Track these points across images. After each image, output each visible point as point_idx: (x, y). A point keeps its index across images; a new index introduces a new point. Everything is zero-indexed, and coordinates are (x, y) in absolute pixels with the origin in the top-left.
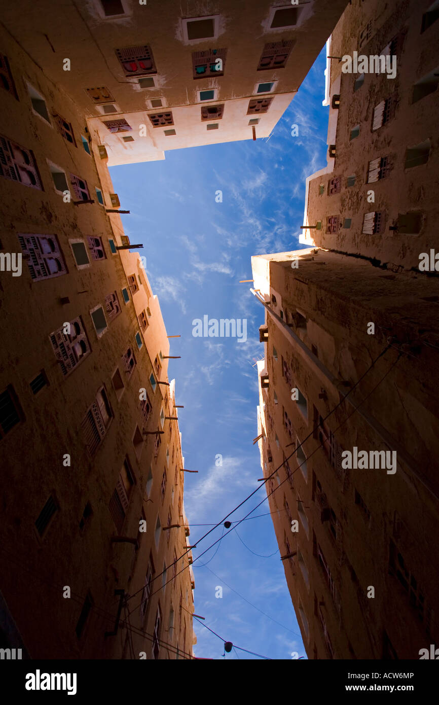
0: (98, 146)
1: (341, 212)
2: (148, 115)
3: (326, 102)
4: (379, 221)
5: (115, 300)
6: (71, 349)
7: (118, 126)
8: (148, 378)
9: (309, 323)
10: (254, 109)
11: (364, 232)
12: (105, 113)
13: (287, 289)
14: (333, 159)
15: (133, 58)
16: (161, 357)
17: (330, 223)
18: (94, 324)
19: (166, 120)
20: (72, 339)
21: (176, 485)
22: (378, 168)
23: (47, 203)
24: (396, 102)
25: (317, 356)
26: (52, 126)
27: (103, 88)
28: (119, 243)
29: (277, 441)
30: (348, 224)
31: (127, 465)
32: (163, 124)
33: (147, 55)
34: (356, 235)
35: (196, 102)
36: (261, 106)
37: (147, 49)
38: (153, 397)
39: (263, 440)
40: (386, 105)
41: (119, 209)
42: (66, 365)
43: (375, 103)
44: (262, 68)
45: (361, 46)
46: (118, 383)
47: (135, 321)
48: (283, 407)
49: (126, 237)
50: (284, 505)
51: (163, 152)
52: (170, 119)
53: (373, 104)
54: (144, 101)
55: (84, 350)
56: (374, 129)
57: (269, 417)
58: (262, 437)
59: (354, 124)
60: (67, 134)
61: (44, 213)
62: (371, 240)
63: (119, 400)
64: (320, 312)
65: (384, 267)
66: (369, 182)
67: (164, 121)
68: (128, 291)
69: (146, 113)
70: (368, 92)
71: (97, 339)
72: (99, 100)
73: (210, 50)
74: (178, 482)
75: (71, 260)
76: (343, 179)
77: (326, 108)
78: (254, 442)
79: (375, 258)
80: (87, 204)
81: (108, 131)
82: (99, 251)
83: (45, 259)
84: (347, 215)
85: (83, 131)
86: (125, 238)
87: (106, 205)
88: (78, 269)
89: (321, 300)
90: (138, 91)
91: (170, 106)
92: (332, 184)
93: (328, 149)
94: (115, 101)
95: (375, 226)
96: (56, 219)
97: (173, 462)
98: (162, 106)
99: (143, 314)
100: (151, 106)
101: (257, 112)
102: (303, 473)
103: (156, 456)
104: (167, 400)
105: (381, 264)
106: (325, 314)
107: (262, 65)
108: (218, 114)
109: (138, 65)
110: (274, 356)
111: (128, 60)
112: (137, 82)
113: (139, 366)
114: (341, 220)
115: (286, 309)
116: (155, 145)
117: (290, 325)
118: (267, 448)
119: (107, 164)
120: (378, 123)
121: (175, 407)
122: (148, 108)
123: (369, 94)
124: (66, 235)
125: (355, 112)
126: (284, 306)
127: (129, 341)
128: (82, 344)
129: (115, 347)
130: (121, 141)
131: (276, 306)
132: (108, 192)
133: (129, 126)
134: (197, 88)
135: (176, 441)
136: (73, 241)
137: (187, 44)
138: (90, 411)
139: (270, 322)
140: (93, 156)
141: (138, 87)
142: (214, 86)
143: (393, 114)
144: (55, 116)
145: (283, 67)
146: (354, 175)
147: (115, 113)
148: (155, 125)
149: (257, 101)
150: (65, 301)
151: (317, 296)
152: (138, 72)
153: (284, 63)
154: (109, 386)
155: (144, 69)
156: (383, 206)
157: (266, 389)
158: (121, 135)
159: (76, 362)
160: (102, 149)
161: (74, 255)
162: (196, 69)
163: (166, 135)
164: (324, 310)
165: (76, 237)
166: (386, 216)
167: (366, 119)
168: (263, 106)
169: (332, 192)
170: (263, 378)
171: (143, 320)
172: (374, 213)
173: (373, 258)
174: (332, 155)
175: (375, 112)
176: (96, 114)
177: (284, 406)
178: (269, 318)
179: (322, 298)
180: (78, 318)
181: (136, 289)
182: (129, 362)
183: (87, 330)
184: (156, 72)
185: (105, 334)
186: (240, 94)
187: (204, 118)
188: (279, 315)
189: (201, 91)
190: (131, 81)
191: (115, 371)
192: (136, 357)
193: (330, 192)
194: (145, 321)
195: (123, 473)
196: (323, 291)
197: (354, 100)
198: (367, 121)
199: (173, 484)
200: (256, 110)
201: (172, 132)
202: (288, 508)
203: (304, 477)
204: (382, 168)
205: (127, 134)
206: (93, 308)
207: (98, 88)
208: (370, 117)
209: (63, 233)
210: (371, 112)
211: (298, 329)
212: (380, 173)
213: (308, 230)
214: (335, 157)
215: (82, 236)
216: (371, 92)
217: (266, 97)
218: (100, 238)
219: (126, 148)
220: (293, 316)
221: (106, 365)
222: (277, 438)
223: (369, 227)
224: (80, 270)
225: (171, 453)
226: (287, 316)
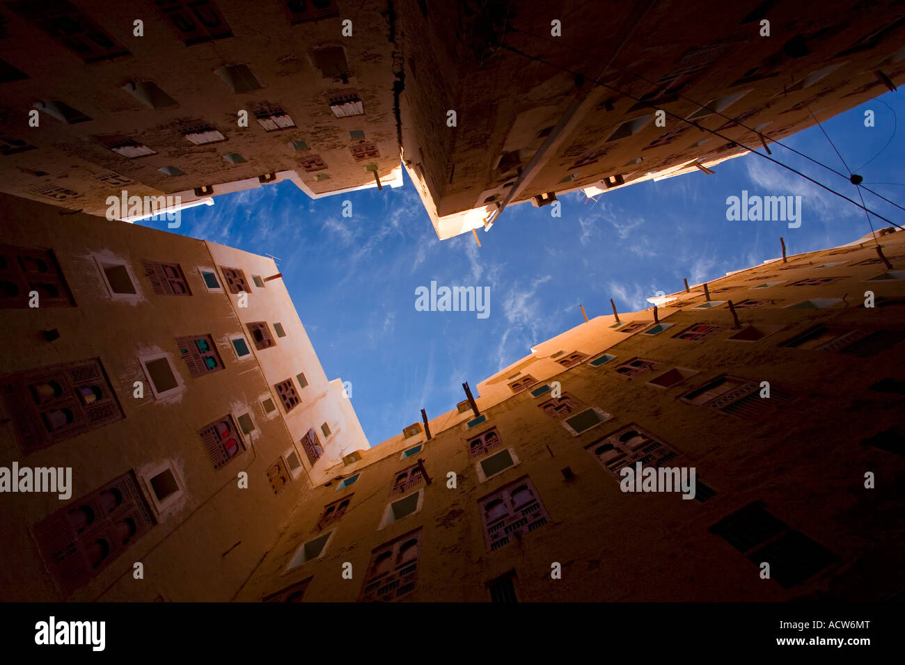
0: (346, 465)
1: (345, 146)
2: (287, 412)
3: (209, 201)
4: (341, 98)
5: (551, 405)
6: (636, 452)
7: (312, 447)
8: (653, 337)
9: (509, 148)
10: (242, 286)
11: (362, 112)
12: (299, 465)
13: (470, 187)
14: (277, 174)
15: (220, 447)
16: (619, 324)
17: (363, 156)
18: (593, 427)
19: (287, 389)
20: (621, 454)
21: (811, 263)
22: (271, 119)
23: (437, 520)
24: (181, 123)
25: (553, 127)
26: (334, 529)
27: (268, 475)
28: (470, 414)
29: (700, 144)
30: (357, 134)
31: (795, 342)
32: (293, 392)
33: (211, 431)
34: (370, 120)
35: (253, 358)
36: (236, 279)
37: (204, 433)
38: (681, 324)
39: (704, 161)
40: (189, 133)
41: (422, 424)
42: (662, 457)
43: (191, 146)
44: (187, 290)
45: (129, 181)
46: (672, 378)
47: (575, 371)
48: (644, 149)
49: (459, 406)
50: (800, 108)
51: (331, 382)
52: (285, 384)
53: (193, 148)
54: (269, 422)
55: (634, 434)
56: (223, 138)
57: (667, 163)
58: (699, 164)
59: (225, 163)
60: (340, 508)
61: (452, 522)
62: (370, 101)
63: (697, 371)
64: (488, 141)
65: (401, 75)
66: (293, 125)
67: (289, 391)
68: (534, 388)
69: (285, 416)
70: (180, 158)
71: (613, 419)
72: (285, 477)
73: (183, 358)
74: (807, 261)
75: (509, 474)
76: (299, 156)
77: (215, 199)
78: (711, 174)
79: (392, 90)
80: (425, 467)
81: (322, 457)
82: (488, 437)
83: (515, 511)
84: (345, 138)
85: (330, 488)
86: (461, 408)
87: (421, 442)
88: (519, 462)
89: (470, 143)
90: (260, 433)
91: (266, 389)
92: (310, 166)
93: (266, 184)
94: (281, 457)
95: (349, 101)
96: (457, 504)
97: (776, 276)
98: (270, 399)
99: (563, 362)
100: (274, 411)
101: (244, 281)
102: (738, 99)
103: (770, 302)
104: (680, 304)
105: (399, 79)
106: (488, 133)
107: (184, 292)
108: (260, 328)
109: (227, 439)
110: (572, 179)
111: (224, 453)
112: (248, 436)
113: (639, 353)
114: (356, 143)
115: (499, 181)
116: (324, 395)
117: (520, 171)
118: (715, 154)
119: (366, 450)
120: (215, 136)
121: (688, 291)
122: (278, 415)
123: (182, 157)
124: (475, 487)
125: (209, 165)
126: (494, 185)
127: (605, 374)
128: (625, 438)
129: (619, 392)
130: (332, 438)
131: (499, 195)
132: (404, 442)
133: (308, 433)
134: (235, 361)
135: (741, 278)
136: (482, 477)
137: (184, 386)
138: (723, 410)
139: (524, 196)
140: (360, 470)
141: (255, 433)
142: (226, 342)
143: (198, 122)
144: (320, 527)
145: (179, 266)
146: (290, 145)
147: (296, 453)
148: (297, 401)
149: (231, 285)
150: (568, 474)
151: (465, 151)
152: (235, 437)
153: (173, 266)
154: (680, 390)
155: (230, 431)
156: (320, 99)
157: (624, 177)
158: (322, 440)
159: (653, 443)
160: (348, 460)
161: (500, 472)
162: (212, 368)
163: (307, 384)
164: (483, 136)
165: (475, 474)
166: (331, 93)
167: (214, 150)
168: (235, 276)
169: (322, 164)
170: (609, 185)
171: (571, 360)
172: (332, 107)
173: (393, 92)
174: (273, 177)
175: (201, 142)
176: (304, 476)
177: (642, 148)
178: (519, 198)
179: (466, 143)
180: (588, 450)
181: (528, 379)
182: (637, 368)
183: (603, 435)
184: (230, 416)
185: (603, 409)
186: (228, 306)
187: (271, 343)
188: (511, 187)
189: (238, 356)
190: (249, 443)
191: (654, 385)
192: (627, 360)
193: (322, 167)
194: (572, 358)
195: (808, 346)
196: (456, 145)
197: (195, 171)
198: (215, 149)
199: (810, 268)
200: (243, 282)
201: (301, 378)
202: (802, 102)
203: (743, 95)
204: (270, 114)
205: (320, 433)
206: (569, 433)
207: (271, 480)
208: (210, 147)
209: (473, 492)
210: (205, 146)
211: (522, 160)
212: (277, 115)
213: (381, 179)
214: (274, 172)
215: (472, 466)
216: (178, 154)
217: (222, 275)
218: (468, 440)
219: (339, 431)
220: (505, 172)
221: (648, 399)
222: (696, 145)
223: (353, 108)
224: (520, 460)
225: (761, 282)
226: (508, 178)
